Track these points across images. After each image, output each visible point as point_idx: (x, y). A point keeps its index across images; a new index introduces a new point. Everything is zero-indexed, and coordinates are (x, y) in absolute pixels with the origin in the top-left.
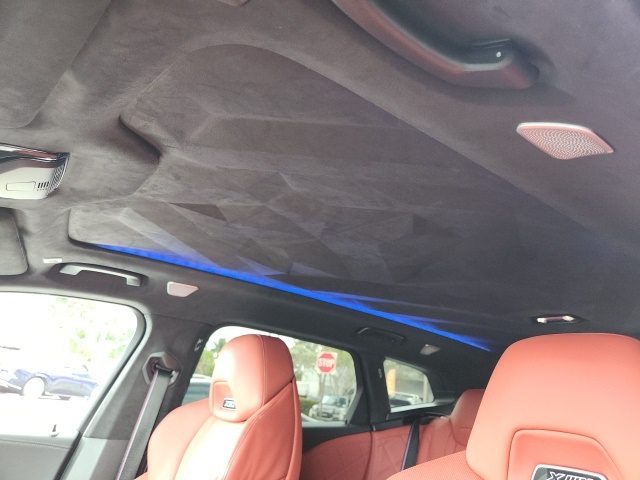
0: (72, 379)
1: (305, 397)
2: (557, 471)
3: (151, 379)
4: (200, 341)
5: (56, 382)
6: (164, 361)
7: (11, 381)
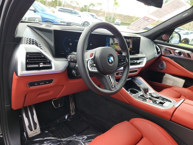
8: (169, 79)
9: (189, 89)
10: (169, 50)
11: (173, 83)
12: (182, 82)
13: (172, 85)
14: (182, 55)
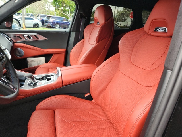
0: (65, 24)
1: (126, 26)
2: (159, 28)
3: (81, 19)
4: (91, 9)
5: (62, 25)
6: (83, 14)
7: (52, 25)
8: (33, 62)
9: (50, 62)
10: (18, 36)
11: (37, 63)
12: (43, 59)
13: (37, 65)
14: (31, 38)
